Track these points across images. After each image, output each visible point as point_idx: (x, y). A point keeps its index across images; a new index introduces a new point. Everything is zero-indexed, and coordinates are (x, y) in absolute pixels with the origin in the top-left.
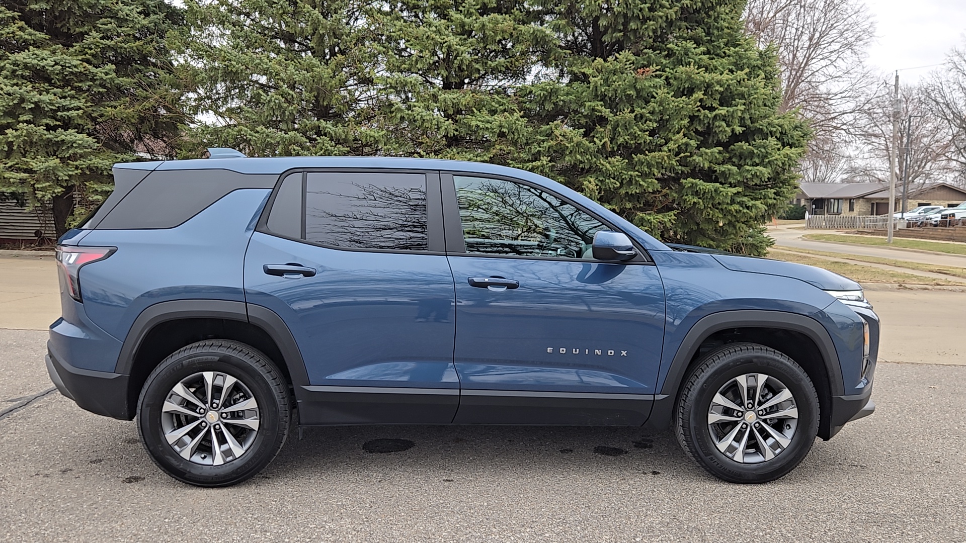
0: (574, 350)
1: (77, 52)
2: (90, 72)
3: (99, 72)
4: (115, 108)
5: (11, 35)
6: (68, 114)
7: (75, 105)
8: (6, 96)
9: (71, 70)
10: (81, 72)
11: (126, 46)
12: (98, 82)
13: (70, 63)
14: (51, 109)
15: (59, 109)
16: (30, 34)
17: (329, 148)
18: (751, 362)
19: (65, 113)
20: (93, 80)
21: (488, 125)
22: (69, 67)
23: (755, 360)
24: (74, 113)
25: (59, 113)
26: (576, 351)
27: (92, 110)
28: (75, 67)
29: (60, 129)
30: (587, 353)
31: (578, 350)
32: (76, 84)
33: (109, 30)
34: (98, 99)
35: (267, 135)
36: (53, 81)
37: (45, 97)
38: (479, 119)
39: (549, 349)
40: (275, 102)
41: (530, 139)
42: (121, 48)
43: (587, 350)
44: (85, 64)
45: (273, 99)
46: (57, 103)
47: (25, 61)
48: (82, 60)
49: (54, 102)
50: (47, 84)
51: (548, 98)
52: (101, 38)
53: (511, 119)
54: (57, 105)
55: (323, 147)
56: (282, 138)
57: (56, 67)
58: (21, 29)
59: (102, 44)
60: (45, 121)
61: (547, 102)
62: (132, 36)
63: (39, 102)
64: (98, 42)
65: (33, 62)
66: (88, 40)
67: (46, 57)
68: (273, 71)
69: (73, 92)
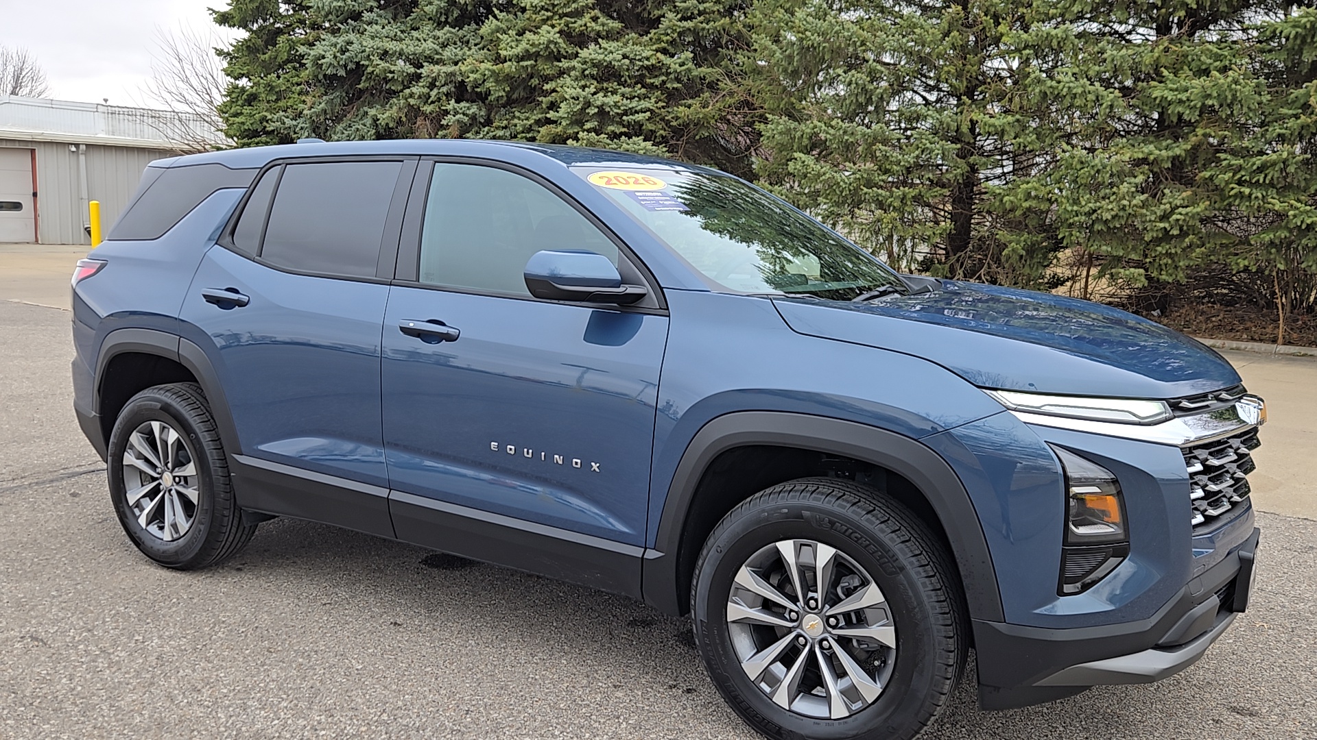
0: (526, 450)
1: (654, 40)
2: (663, 64)
3: (673, 63)
4: (689, 107)
5: (583, 28)
6: (633, 118)
7: (643, 106)
8: (571, 100)
9: (641, 63)
10: (653, 65)
11: (707, 27)
12: (672, 76)
13: (640, 55)
14: (617, 114)
15: (625, 113)
16: (603, 25)
17: (928, 145)
18: (801, 517)
19: (631, 117)
20: (668, 74)
21: (1184, 97)
22: (640, 60)
23: (806, 513)
24: (640, 117)
25: (624, 118)
26: (528, 453)
27: (668, 112)
28: (648, 59)
29: (623, 137)
30: (543, 459)
31: (530, 451)
32: (648, 81)
33: (688, 9)
34: (672, 97)
35: (845, 132)
36: (623, 79)
37: (611, 100)
38: (1171, 86)
39: (493, 443)
40: (856, 84)
41: (1270, 114)
42: (703, 29)
43: (543, 454)
44: (659, 54)
45: (853, 79)
46: (622, 105)
47: (590, 57)
48: (657, 51)
49: (620, 104)
50: (616, 83)
51: (1309, 40)
52: (680, 20)
53: (1222, 81)
54: (622, 108)
55: (920, 145)
56: (864, 135)
57: (623, 61)
58: (595, 19)
59: (680, 27)
60: (611, 128)
61: (1306, 47)
62: (716, 13)
63: (603, 105)
64: (674, 25)
65: (598, 58)
66: (665, 23)
67: (614, 50)
68: (856, 39)
69: (643, 91)
